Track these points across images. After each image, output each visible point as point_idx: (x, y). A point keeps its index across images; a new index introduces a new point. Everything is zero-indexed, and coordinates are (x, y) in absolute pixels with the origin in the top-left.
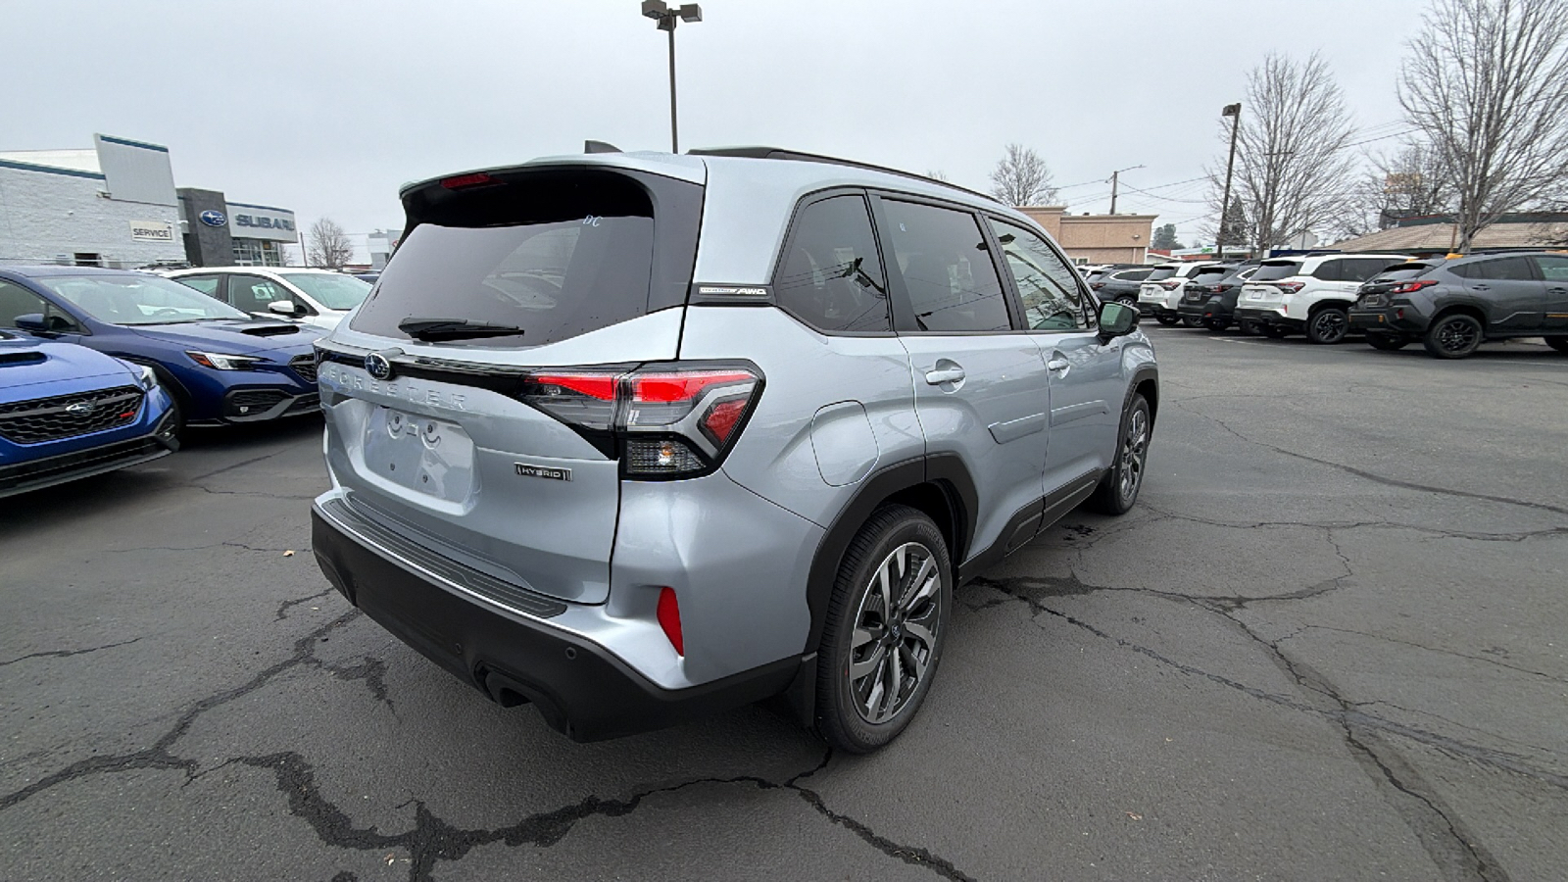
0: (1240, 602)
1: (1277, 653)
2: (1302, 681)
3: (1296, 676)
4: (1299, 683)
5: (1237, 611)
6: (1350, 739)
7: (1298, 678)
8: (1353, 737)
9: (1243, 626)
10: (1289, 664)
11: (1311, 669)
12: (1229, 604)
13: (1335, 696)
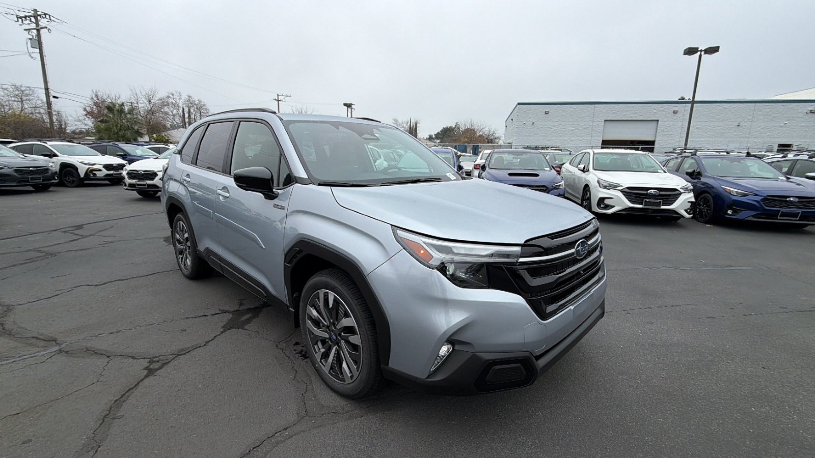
0: (150, 372)
1: (105, 355)
2: (86, 349)
3: (89, 350)
4: (86, 348)
5: (146, 365)
6: (55, 341)
7: (88, 350)
8: (54, 342)
9: (134, 358)
10: (96, 353)
11: (83, 357)
12: (155, 366)
13: (67, 352)
